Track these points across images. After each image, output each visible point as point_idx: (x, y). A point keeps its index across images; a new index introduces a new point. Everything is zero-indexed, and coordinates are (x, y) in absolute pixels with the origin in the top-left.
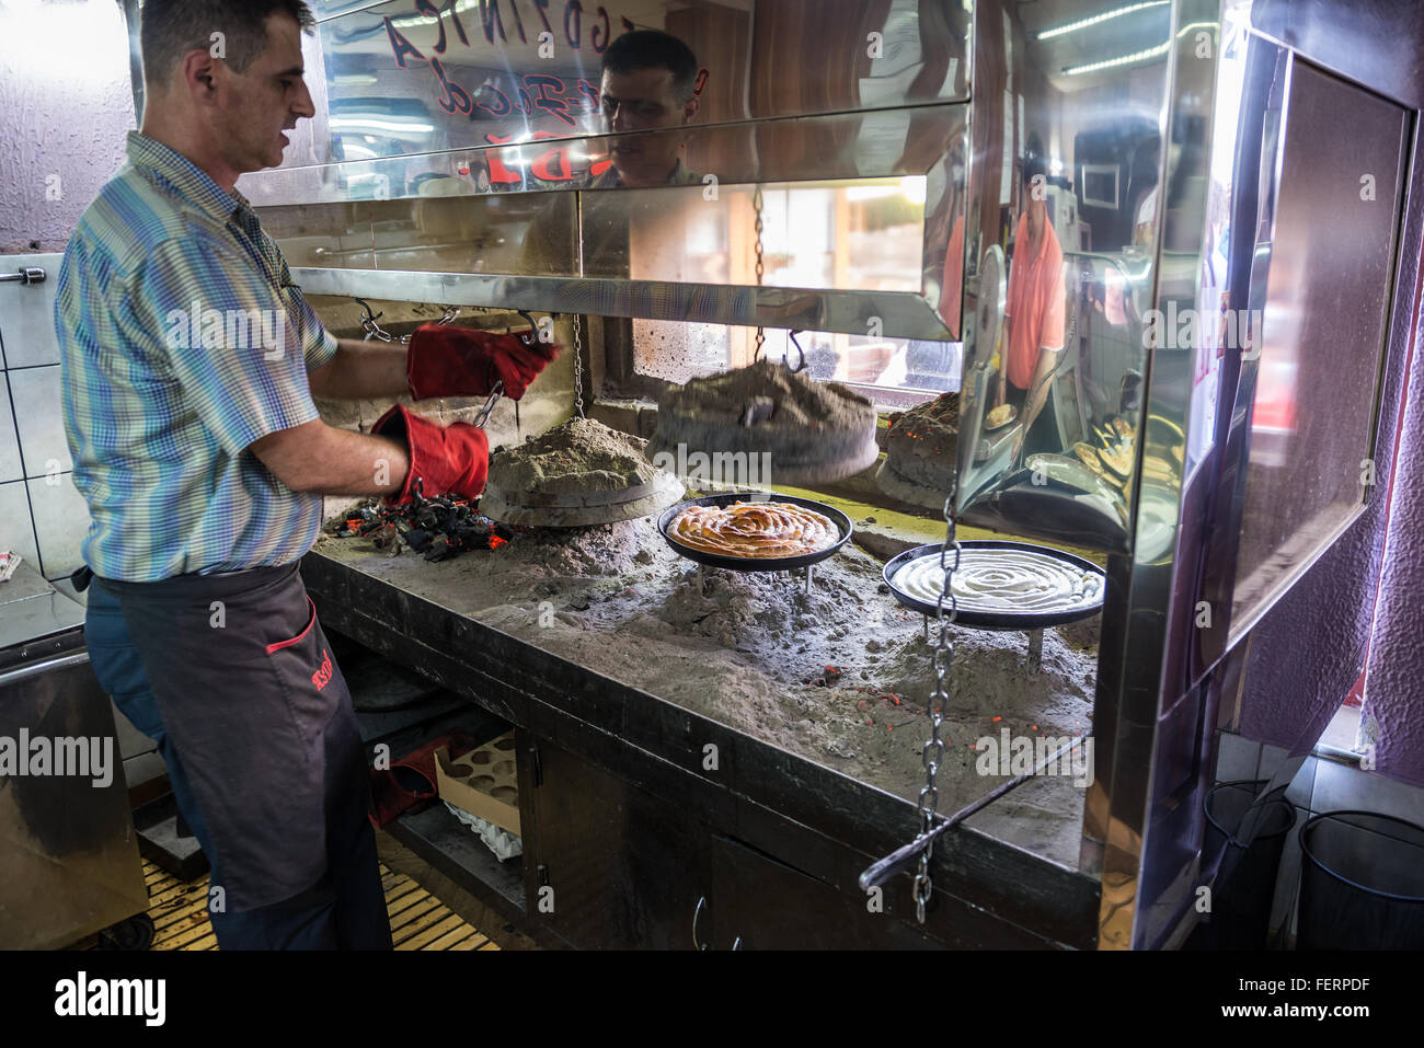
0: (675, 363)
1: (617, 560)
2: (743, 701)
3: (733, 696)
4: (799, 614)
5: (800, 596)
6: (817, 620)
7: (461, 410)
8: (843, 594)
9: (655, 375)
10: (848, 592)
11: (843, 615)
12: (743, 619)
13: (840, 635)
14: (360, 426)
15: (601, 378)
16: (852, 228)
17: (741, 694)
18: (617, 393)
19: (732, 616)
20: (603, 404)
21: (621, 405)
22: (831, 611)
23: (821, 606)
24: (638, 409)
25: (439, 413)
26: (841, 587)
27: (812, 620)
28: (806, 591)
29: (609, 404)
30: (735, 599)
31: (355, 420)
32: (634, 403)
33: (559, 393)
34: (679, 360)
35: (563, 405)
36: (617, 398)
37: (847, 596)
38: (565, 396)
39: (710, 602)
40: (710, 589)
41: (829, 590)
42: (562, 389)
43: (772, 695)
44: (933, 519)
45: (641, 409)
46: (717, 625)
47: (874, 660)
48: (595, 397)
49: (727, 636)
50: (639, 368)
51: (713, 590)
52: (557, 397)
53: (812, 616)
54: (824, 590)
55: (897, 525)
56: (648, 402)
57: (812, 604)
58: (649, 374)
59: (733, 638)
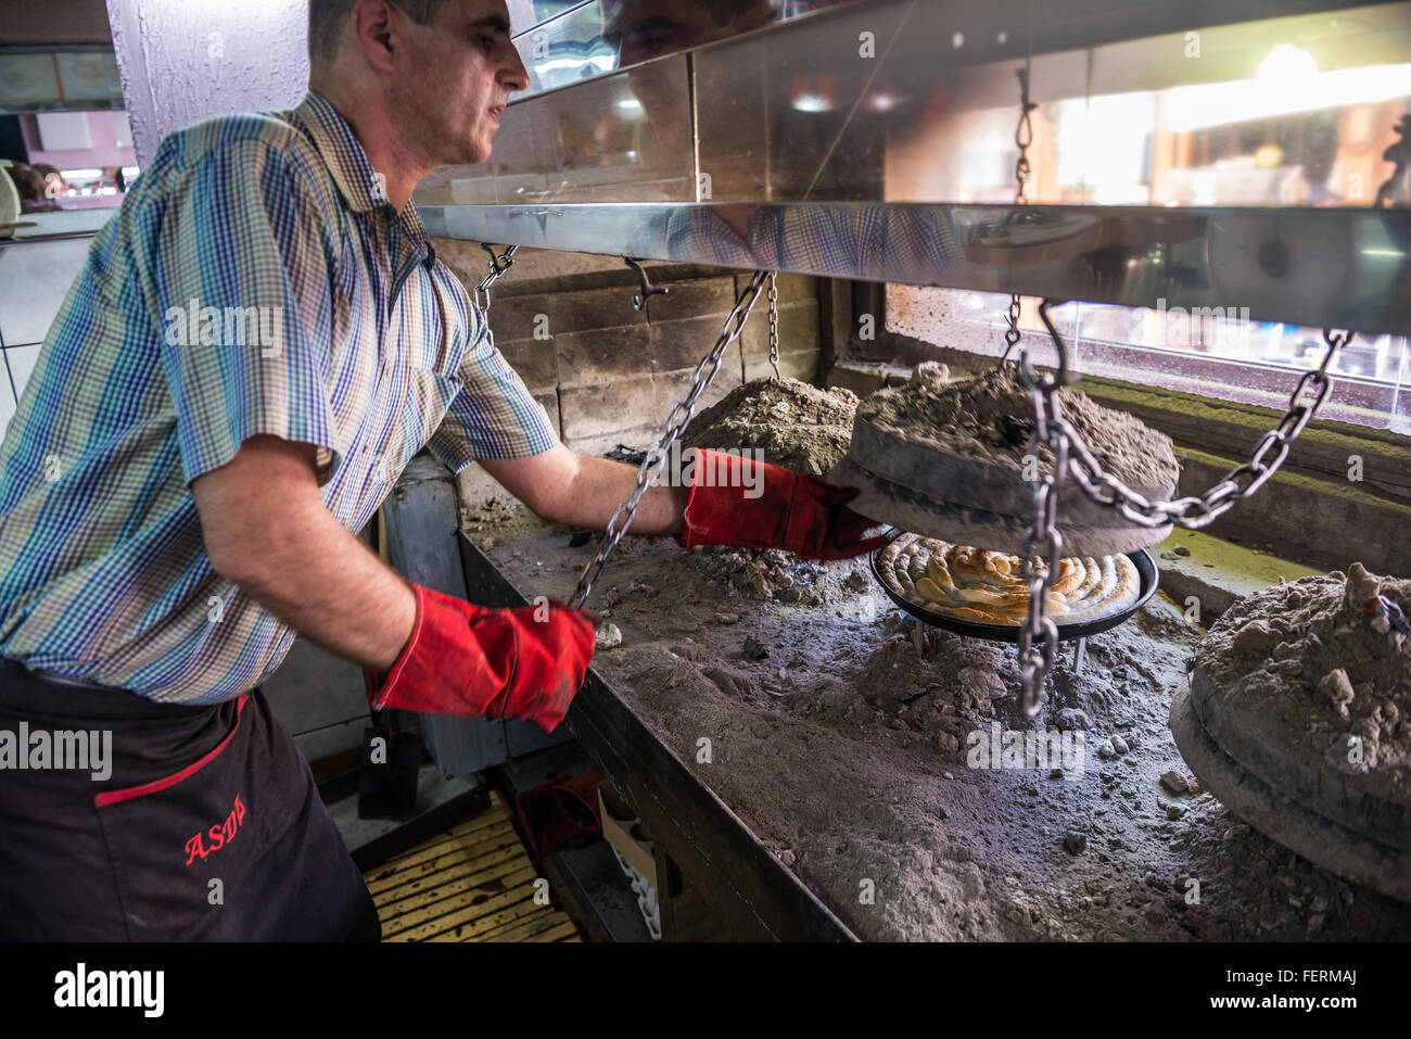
0: (933, 320)
1: (821, 582)
2: (934, 912)
3: (920, 899)
4: (1060, 706)
5: (1065, 677)
6: (1086, 717)
7: (677, 372)
8: (1132, 673)
9: (909, 334)
10: (1139, 670)
11: (1128, 713)
12: (974, 706)
13: (1120, 751)
14: (558, 390)
15: (846, 337)
16: (1174, 163)
17: (934, 895)
18: (864, 355)
19: (958, 697)
20: (844, 367)
21: (865, 369)
22: (1109, 703)
23: (1094, 696)
24: (884, 376)
25: (651, 375)
26: (1128, 661)
27: (1080, 719)
28: (1073, 669)
29: (852, 368)
30: (966, 672)
31: (551, 383)
32: (881, 368)
33: (795, 353)
34: (937, 316)
35: (799, 367)
36: (862, 360)
37: (1137, 676)
38: (801, 357)
39: (928, 669)
40: (932, 650)
41: (1110, 665)
42: (798, 348)
43: (989, 895)
44: (1276, 555)
45: (888, 376)
46: (934, 713)
47: (1175, 815)
48: (837, 358)
49: (944, 736)
50: (891, 325)
51: (938, 650)
52: (792, 358)
53: (1079, 712)
54: (1103, 663)
55: (1221, 562)
56: (899, 366)
57: (1082, 692)
58: (902, 332)
59: (954, 741)
